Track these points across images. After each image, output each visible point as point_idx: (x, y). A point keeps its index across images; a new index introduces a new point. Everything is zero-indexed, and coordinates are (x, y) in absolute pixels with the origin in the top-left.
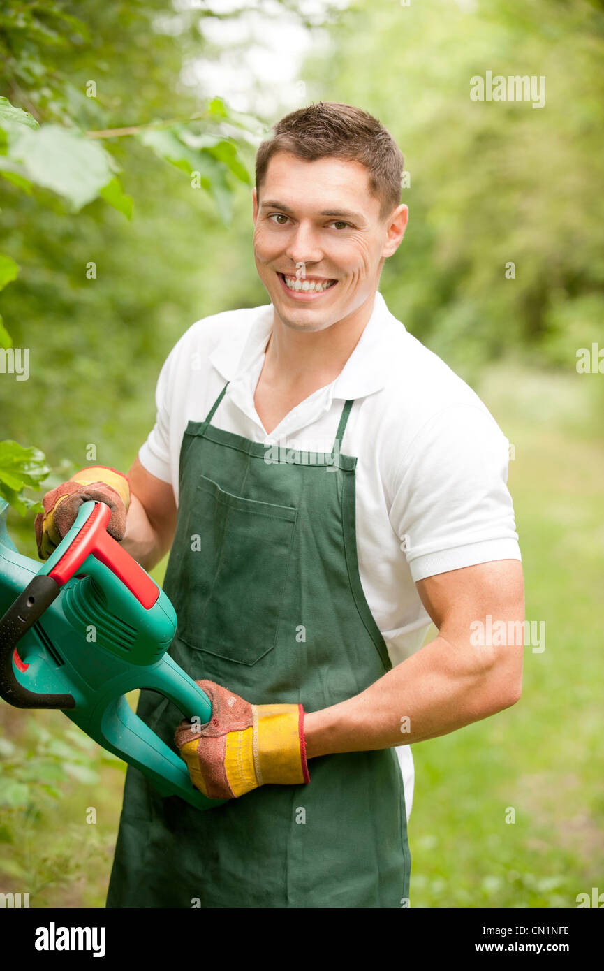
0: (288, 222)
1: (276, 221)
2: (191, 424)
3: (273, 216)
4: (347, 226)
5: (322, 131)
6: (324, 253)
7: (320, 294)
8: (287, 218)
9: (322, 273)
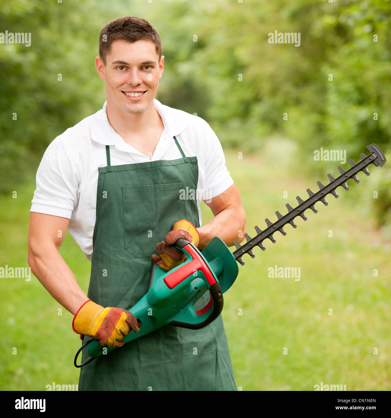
0: (124, 69)
1: (119, 69)
2: (99, 169)
3: (118, 67)
4: (149, 67)
5: (136, 29)
6: (143, 80)
7: (141, 97)
8: (124, 67)
9: (142, 88)
